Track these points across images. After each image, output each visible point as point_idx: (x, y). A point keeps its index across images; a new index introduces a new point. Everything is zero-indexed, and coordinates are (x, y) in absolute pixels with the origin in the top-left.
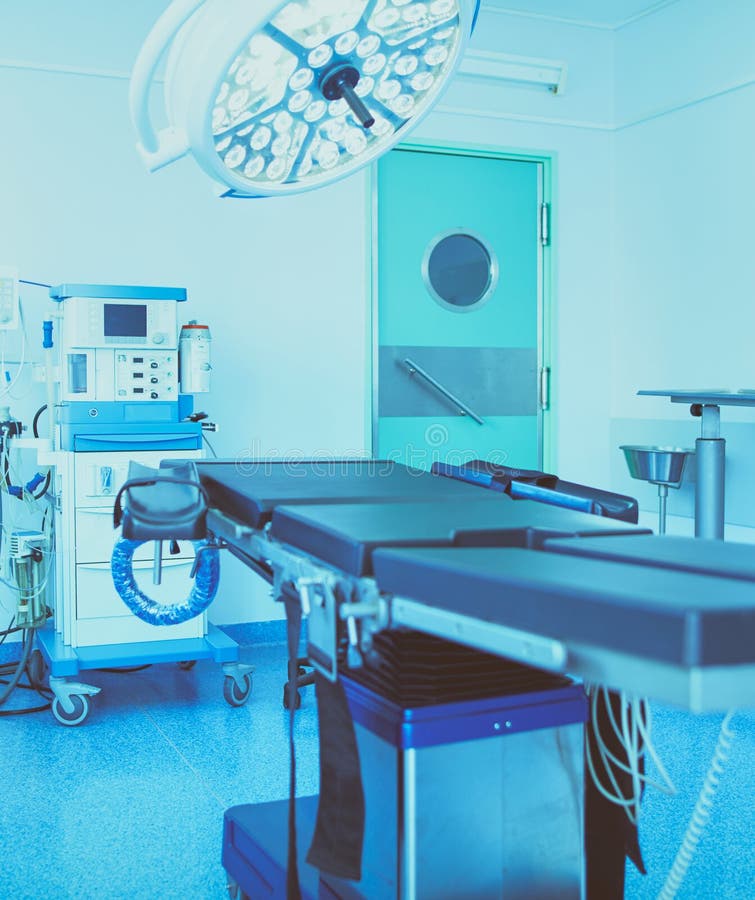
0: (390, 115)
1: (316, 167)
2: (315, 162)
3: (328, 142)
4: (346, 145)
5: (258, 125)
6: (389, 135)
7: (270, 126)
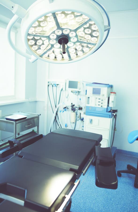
0: (69, 56)
1: (48, 57)
2: (48, 56)
3: (54, 54)
4: (57, 57)
5: (40, 39)
6: (67, 60)
7: (43, 41)
